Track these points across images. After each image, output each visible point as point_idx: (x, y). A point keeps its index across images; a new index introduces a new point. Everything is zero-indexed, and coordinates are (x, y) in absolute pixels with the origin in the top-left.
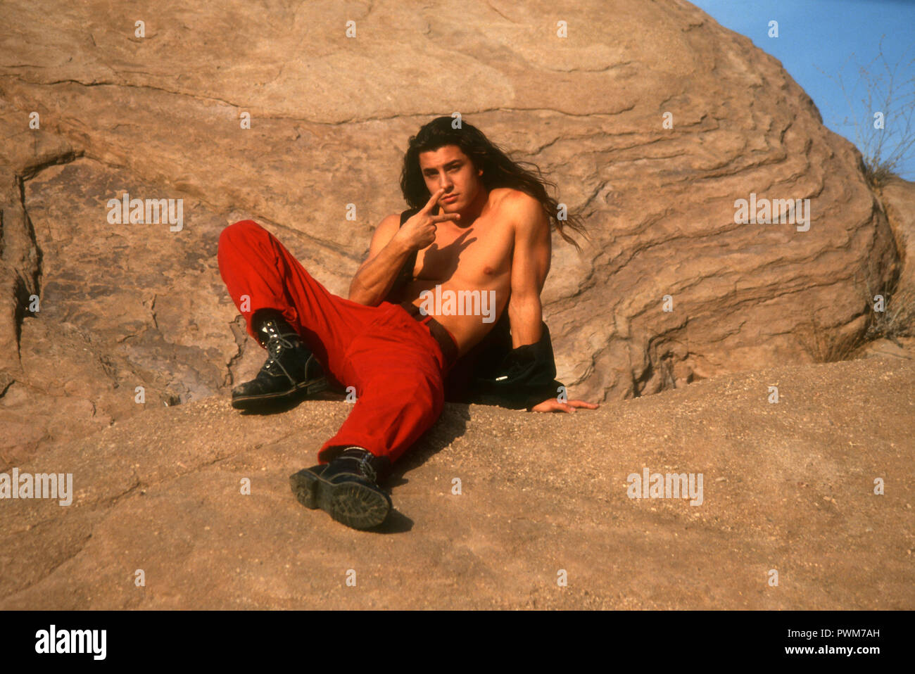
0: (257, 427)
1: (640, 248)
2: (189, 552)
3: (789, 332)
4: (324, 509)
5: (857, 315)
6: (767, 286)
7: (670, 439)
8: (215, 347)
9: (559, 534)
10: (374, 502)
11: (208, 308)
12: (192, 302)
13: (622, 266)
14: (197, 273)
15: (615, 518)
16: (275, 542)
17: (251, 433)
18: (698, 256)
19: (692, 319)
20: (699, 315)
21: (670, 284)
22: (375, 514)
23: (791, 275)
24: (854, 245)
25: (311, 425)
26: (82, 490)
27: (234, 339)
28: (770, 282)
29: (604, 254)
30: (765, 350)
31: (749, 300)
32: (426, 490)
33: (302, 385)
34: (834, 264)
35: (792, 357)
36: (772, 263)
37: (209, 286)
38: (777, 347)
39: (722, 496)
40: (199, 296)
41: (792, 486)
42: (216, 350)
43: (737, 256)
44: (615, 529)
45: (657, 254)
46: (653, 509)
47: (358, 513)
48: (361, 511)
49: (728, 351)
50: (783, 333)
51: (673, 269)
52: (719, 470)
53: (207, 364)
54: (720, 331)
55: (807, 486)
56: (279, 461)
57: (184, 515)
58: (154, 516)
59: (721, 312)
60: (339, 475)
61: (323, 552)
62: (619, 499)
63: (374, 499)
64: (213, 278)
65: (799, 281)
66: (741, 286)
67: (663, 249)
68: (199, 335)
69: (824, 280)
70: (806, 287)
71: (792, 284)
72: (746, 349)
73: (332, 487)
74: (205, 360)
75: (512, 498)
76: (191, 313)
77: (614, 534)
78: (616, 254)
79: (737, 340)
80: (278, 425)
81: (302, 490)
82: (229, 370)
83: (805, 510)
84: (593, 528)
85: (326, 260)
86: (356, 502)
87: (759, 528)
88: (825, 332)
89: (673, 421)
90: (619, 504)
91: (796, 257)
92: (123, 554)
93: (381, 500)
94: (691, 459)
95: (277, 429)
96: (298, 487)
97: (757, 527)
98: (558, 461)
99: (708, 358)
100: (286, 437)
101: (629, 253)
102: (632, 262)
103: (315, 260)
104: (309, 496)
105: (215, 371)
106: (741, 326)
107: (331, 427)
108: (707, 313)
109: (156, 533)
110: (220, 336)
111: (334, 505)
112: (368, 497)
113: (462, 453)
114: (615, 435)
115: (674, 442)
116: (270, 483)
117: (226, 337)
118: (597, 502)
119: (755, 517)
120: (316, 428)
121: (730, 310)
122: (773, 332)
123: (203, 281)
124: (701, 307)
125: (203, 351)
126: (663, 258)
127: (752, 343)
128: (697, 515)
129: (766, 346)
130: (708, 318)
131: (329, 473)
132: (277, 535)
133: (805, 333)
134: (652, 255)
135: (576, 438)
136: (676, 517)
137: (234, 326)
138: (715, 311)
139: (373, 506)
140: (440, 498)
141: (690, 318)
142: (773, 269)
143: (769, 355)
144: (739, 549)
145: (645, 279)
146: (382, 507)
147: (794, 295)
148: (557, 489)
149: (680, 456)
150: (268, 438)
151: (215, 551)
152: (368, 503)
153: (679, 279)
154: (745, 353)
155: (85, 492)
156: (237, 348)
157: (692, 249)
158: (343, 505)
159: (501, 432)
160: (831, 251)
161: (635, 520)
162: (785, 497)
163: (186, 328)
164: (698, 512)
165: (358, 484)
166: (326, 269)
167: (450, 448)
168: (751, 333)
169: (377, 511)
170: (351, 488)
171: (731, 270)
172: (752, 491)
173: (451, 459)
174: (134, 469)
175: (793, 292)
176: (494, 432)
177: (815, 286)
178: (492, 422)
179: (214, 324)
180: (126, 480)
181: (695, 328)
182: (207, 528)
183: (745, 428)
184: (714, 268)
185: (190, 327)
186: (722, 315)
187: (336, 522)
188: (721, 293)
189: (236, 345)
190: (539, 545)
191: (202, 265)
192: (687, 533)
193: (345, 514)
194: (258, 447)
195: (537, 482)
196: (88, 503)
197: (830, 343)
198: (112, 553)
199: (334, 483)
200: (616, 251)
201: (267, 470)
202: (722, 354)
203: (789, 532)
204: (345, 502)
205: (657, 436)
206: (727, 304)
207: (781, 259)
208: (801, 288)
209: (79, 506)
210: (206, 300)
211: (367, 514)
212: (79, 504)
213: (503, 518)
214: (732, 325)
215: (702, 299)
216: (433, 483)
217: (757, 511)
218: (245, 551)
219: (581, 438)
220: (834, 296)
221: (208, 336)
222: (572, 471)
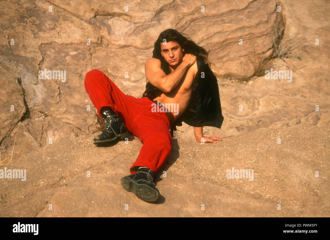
0: (104, 153)
1: (193, 20)
2: (87, 213)
3: (245, 56)
4: (133, 192)
5: (270, 49)
6: (239, 37)
7: (256, 162)
8: (33, 56)
9: (220, 204)
10: (153, 193)
11: (30, 40)
12: (23, 37)
13: (186, 28)
14: (25, 24)
15: (239, 196)
16: (119, 209)
17: (102, 156)
18: (214, 24)
19: (211, 50)
20: (214, 48)
21: (204, 36)
22: (153, 197)
23: (247, 33)
24: (269, 21)
25: (123, 153)
26: (41, 180)
27: (40, 53)
28: (239, 36)
29: (180, 23)
30: (237, 63)
31: (232, 42)
32: (169, 184)
33: (119, 135)
34: (263, 29)
35: (246, 65)
36: (240, 28)
37: (29, 30)
38: (241, 61)
39: (277, 188)
40: (26, 34)
41: (303, 185)
42: (34, 58)
43: (227, 25)
44: (239, 201)
45: (198, 23)
46: (252, 192)
47: (147, 196)
48: (148, 196)
49: (224, 63)
50: (244, 56)
51: (204, 29)
52: (275, 176)
53: (31, 64)
54: (221, 55)
55: (307, 184)
56: (114, 170)
57: (83, 195)
58: (72, 195)
59: (221, 47)
60: (140, 180)
61: (137, 214)
62: (239, 187)
63: (153, 192)
64: (31, 27)
65: (250, 35)
66: (230, 37)
67: (201, 21)
68: (27, 51)
69: (258, 35)
70: (252, 38)
71: (247, 37)
72: (230, 62)
73: (137, 185)
74: (30, 62)
75: (201, 187)
76: (23, 42)
77: (239, 203)
78: (184, 23)
79: (227, 59)
80: (112, 152)
81: (125, 184)
82: (39, 67)
83: (308, 195)
84: (231, 201)
85: (75, 22)
86: (146, 192)
87: (292, 202)
88: (258, 56)
89: (256, 154)
90: (239, 190)
91: (249, 26)
92: (62, 212)
93: (156, 193)
94: (264, 171)
95: (111, 154)
96: (124, 183)
97: (291, 202)
98: (215, 169)
99: (217, 66)
100: (115, 158)
101: (188, 22)
102: (190, 26)
103: (71, 21)
104: (128, 187)
105: (34, 67)
106: (229, 53)
107: (131, 154)
108: (217, 48)
109: (74, 204)
110: (35, 52)
111: (137, 192)
112: (151, 191)
113: (180, 166)
114: (235, 159)
115: (257, 163)
116: (112, 181)
117: (37, 52)
118: (231, 189)
119: (290, 197)
120: (126, 154)
121: (225, 46)
122: (240, 55)
123: (27, 28)
124: (215, 45)
125: (29, 58)
126: (201, 25)
127: (232, 60)
128: (268, 195)
129: (237, 61)
130: (217, 49)
131: (136, 179)
132: (119, 206)
133: (251, 56)
134: (197, 23)
135: (220, 159)
136: (261, 196)
137: (40, 47)
138: (219, 47)
139: (153, 194)
140: (175, 187)
141: (211, 49)
142: (240, 30)
143: (238, 64)
144: (285, 211)
145: (195, 34)
146: (156, 195)
147: (247, 41)
148: (216, 182)
149: (260, 170)
150: (108, 158)
151: (97, 212)
152: (151, 193)
153: (207, 34)
154: (230, 64)
155: (43, 181)
156: (42, 57)
157: (211, 21)
158: (141, 192)
159: (192, 155)
160: (262, 23)
161: (246, 197)
162: (300, 190)
163: (22, 48)
164: (269, 194)
165: (147, 186)
166: (75, 26)
167: (175, 164)
168: (232, 56)
169: (154, 196)
170: (145, 187)
171: (225, 30)
172: (288, 186)
173: (176, 169)
174: (59, 171)
175: (247, 40)
176: (189, 155)
177: (255, 37)
178: (188, 150)
179: (32, 47)
180: (57, 177)
181: (212, 54)
182: (93, 202)
183: (283, 158)
184: (219, 30)
185: (23, 48)
186: (222, 48)
187: (139, 199)
188: (222, 40)
189: (41, 56)
190: (213, 209)
191: (26, 21)
192: (265, 203)
193: (141, 196)
194: (105, 162)
195: (209, 179)
196: (44, 186)
197: (260, 60)
198: (58, 211)
199: (138, 183)
200: (184, 22)
201: (110, 173)
202: (221, 64)
203: (303, 205)
204: (142, 191)
205: (251, 160)
206: (224, 44)
207: (243, 27)
208: (250, 38)
209: (41, 187)
210: (28, 36)
211: (150, 197)
212: (41, 186)
213: (199, 196)
214: (225, 53)
215: (215, 42)
216: (171, 181)
217: (290, 195)
218: (109, 213)
219: (222, 159)
220: (262, 41)
221: (30, 52)
222: (220, 174)
